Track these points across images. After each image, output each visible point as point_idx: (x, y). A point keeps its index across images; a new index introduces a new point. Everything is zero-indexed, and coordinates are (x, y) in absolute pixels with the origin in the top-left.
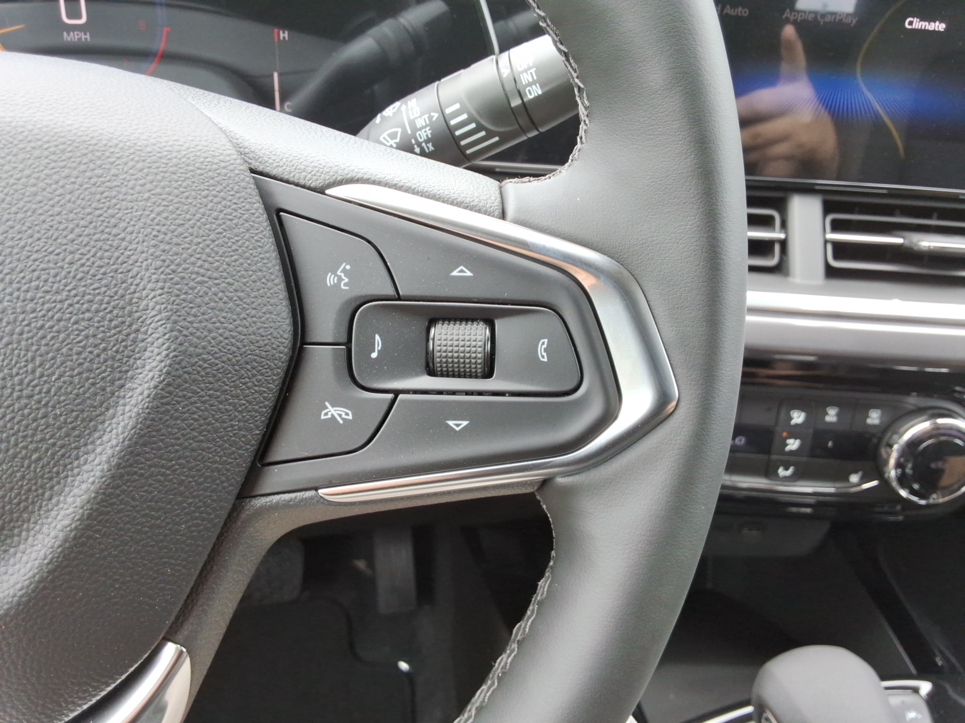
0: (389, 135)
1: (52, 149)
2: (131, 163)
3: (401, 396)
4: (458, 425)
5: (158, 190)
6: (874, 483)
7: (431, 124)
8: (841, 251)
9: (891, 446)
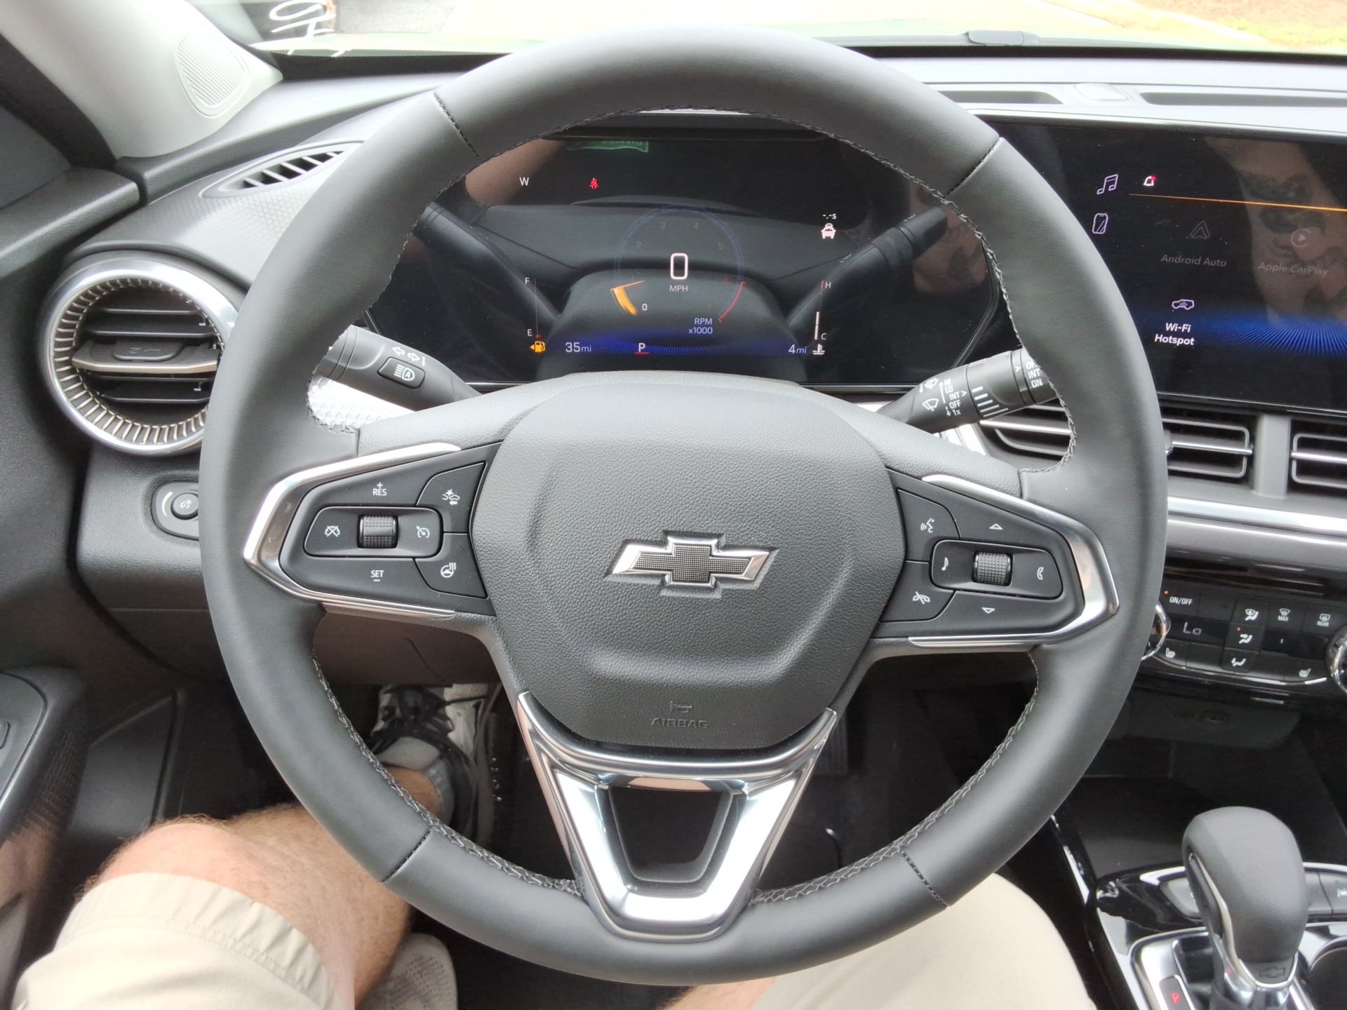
0: (929, 402)
1: (806, 465)
2: (838, 472)
3: (957, 592)
4: (988, 610)
5: (850, 485)
6: (1324, 679)
7: (962, 399)
8: (1306, 468)
9: (1337, 647)
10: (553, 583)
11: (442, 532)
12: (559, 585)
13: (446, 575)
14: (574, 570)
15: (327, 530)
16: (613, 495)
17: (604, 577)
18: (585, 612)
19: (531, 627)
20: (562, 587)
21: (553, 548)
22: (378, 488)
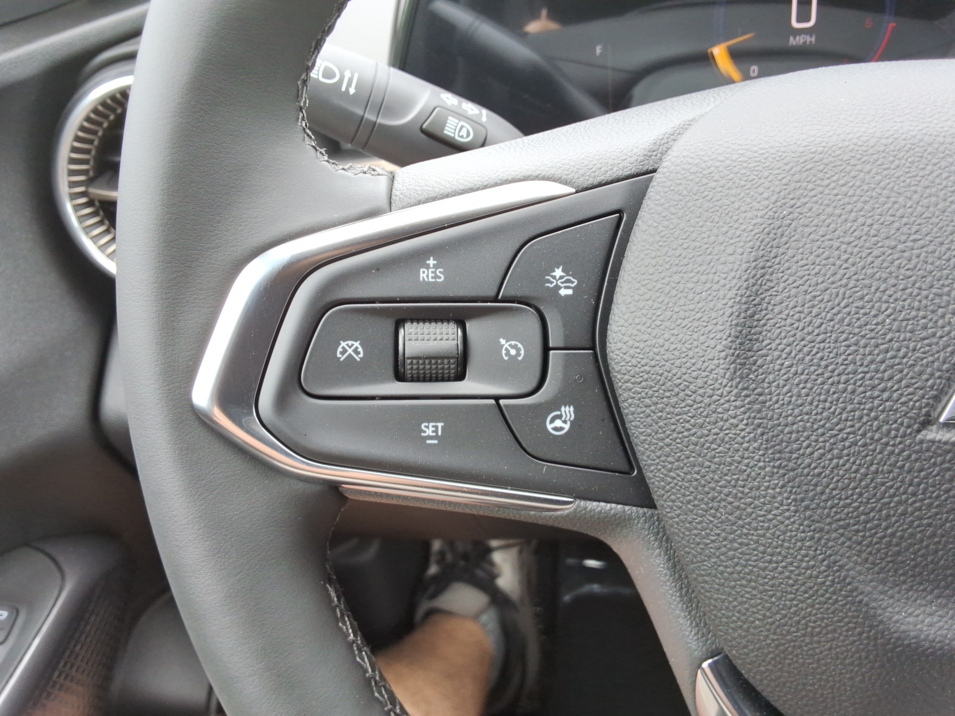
10: (795, 446)
11: (546, 349)
12: (809, 451)
13: (556, 429)
14: (844, 416)
15: (340, 349)
16: (931, 248)
17: (919, 431)
18: (873, 509)
19: (740, 536)
20: (816, 455)
21: (793, 370)
22: (428, 267)
